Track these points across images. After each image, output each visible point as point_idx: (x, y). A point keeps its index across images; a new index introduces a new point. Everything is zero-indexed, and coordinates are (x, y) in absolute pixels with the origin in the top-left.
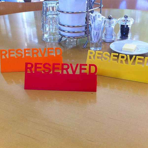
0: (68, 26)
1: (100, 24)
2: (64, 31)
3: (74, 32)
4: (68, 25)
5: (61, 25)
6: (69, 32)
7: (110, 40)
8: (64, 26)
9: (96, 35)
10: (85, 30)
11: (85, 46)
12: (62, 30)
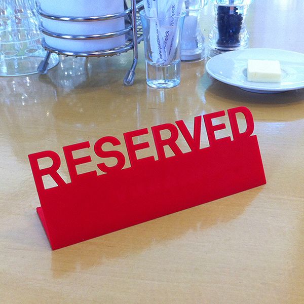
0: (73, 20)
1: (176, 7)
2: (59, 36)
3: (89, 38)
4: (73, 15)
5: (49, 17)
6: (75, 38)
7: (189, 54)
8: (57, 18)
9: (166, 39)
10: (126, 28)
11: (130, 77)
12: (50, 34)
